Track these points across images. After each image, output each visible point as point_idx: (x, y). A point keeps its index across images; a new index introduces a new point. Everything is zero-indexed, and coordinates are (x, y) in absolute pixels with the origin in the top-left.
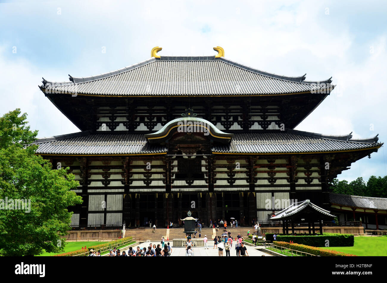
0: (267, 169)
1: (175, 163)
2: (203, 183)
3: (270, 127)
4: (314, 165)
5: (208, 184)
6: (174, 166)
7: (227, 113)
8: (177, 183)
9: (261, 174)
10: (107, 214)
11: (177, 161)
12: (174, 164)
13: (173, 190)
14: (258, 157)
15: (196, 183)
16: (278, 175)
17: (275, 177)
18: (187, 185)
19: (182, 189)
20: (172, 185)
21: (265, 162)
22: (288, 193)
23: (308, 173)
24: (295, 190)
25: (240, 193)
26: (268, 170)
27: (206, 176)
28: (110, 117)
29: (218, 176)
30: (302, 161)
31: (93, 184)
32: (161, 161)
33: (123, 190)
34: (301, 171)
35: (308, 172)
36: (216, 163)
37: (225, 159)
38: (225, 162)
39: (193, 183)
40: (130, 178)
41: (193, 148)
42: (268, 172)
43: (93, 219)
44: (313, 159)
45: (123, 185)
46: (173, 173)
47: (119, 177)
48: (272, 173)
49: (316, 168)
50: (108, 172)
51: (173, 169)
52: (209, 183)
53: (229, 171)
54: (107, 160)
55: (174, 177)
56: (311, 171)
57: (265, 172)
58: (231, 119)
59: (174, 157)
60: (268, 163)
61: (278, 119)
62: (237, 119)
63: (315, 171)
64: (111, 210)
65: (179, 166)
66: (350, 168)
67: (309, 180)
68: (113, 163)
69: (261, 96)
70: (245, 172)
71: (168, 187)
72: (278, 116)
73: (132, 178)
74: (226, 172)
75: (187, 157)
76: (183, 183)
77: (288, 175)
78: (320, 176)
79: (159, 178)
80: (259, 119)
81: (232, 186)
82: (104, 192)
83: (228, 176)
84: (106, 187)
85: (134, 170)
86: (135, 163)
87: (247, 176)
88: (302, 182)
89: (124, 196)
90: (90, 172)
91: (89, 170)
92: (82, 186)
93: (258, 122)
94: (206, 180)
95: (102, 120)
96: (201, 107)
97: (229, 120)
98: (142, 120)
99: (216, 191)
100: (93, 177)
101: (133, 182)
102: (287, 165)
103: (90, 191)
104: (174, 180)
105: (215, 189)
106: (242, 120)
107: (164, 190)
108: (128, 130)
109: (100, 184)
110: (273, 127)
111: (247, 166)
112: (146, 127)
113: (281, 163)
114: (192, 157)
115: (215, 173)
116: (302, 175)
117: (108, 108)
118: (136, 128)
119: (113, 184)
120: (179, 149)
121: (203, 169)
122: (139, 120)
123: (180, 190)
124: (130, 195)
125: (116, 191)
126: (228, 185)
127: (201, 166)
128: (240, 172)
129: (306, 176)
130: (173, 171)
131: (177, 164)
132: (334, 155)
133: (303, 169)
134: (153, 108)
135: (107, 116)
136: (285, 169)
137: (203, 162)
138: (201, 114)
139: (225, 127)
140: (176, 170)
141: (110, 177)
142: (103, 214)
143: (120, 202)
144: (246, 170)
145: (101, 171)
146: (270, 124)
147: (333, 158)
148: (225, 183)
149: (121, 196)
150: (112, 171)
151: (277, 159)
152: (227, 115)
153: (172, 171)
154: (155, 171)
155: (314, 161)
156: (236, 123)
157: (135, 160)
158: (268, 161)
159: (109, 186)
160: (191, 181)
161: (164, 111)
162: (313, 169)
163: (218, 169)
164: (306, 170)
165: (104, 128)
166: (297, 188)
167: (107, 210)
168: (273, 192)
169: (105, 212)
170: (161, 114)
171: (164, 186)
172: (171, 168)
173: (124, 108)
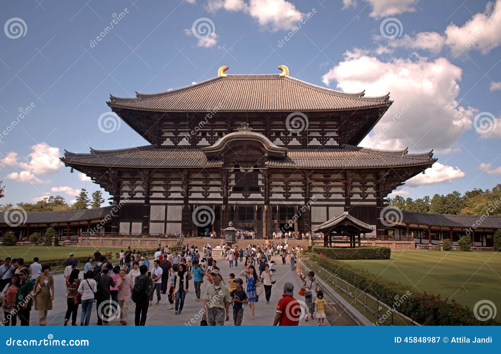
0: (322, 183)
1: (233, 176)
2: (259, 196)
3: (328, 143)
4: (369, 180)
5: (264, 198)
6: (232, 179)
8: (233, 196)
9: (317, 188)
10: (167, 224)
11: (234, 174)
12: (231, 177)
13: (230, 202)
14: (312, 171)
15: (253, 196)
16: (333, 190)
17: (330, 191)
18: (244, 197)
19: (239, 202)
20: (229, 197)
21: (321, 177)
22: (343, 207)
23: (363, 188)
24: (349, 205)
25: (295, 207)
26: (324, 184)
27: (263, 190)
29: (274, 189)
30: (358, 177)
31: (154, 195)
32: (219, 175)
33: (182, 202)
34: (357, 186)
35: (364, 186)
36: (273, 177)
37: (281, 173)
38: (281, 176)
39: (249, 196)
40: (189, 190)
41: (249, 162)
42: (324, 187)
43: (154, 228)
44: (368, 174)
45: (183, 197)
46: (230, 186)
47: (179, 189)
48: (327, 187)
49: (372, 184)
50: (169, 184)
52: (265, 196)
53: (285, 185)
54: (168, 172)
55: (231, 190)
56: (367, 186)
57: (320, 186)
58: (290, 135)
59: (232, 171)
60: (324, 178)
61: (337, 135)
63: (371, 186)
64: (171, 220)
65: (236, 179)
66: (404, 184)
67: (364, 196)
68: (174, 176)
69: (318, 111)
70: (301, 186)
71: (225, 200)
72: (337, 132)
73: (191, 190)
74: (282, 186)
75: (244, 171)
76: (240, 196)
77: (343, 189)
78: (375, 191)
79: (217, 190)
80: (318, 134)
81: (287, 200)
82: (165, 203)
83: (284, 189)
84: (166, 199)
85: (193, 183)
86: (194, 175)
87: (303, 190)
88: (357, 197)
89: (183, 207)
90: (152, 183)
91: (151, 182)
92: (144, 197)
93: (317, 137)
94: (262, 193)
95: (166, 134)
96: (261, 123)
97: (288, 136)
98: (204, 136)
99: (271, 205)
100: (155, 189)
101: (192, 194)
102: (343, 179)
103: (151, 201)
104: (231, 193)
105: (271, 202)
106: (301, 135)
107: (222, 202)
108: (190, 144)
109: (161, 195)
110: (331, 143)
111: (303, 180)
112: (207, 142)
113: (337, 178)
114: (249, 171)
115: (271, 187)
116: (358, 190)
117: (172, 123)
118: (198, 143)
119: (173, 195)
120: (236, 163)
121: (260, 183)
122: (201, 135)
123: (236, 202)
124: (189, 206)
125: (176, 202)
126: (283, 199)
127: (257, 180)
128: (295, 186)
129: (361, 191)
131: (234, 178)
132: (389, 170)
133: (358, 184)
134: (215, 124)
135: (171, 131)
136: (340, 184)
137: (260, 176)
138: (261, 130)
139: (284, 143)
140: (233, 183)
141: (170, 189)
142: (164, 224)
143: (180, 213)
144: (302, 184)
145: (162, 182)
146: (328, 140)
147: (387, 174)
148: (281, 196)
149: (181, 207)
150: (172, 182)
151: (334, 173)
152: (286, 131)
153: (229, 184)
154: (213, 184)
155: (370, 176)
156: (295, 138)
157: (194, 173)
158: (324, 176)
159: (169, 197)
160: (248, 194)
161: (225, 126)
162: (369, 184)
163: (274, 183)
164: (361, 185)
165: (168, 142)
166: (352, 203)
167: (167, 220)
168: (328, 206)
169: (166, 222)
170: (223, 130)
171: (222, 199)
172: (228, 181)
173: (187, 123)
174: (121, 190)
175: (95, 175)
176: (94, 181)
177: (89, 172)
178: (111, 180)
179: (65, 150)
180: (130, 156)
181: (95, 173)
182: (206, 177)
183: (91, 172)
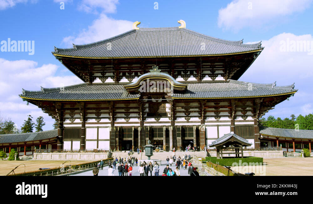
0: (213, 109)
1: (147, 105)
2: (166, 119)
3: (217, 79)
4: (248, 106)
5: (170, 121)
6: (146, 108)
7: (185, 69)
9: (209, 113)
10: (99, 142)
12: (145, 106)
13: (145, 125)
14: (206, 101)
15: (162, 119)
16: (222, 114)
17: (219, 115)
18: (155, 121)
19: (152, 125)
20: (145, 121)
21: (212, 104)
22: (230, 127)
23: (244, 112)
24: (234, 124)
25: (194, 127)
26: (215, 110)
27: (169, 115)
28: (101, 73)
29: (178, 114)
30: (240, 104)
31: (89, 121)
32: (137, 104)
33: (110, 125)
34: (240, 111)
36: (176, 105)
37: (183, 102)
38: (183, 104)
39: (160, 120)
40: (115, 116)
42: (215, 112)
43: (90, 146)
44: (247, 101)
45: (110, 122)
46: (145, 113)
47: (107, 115)
48: (217, 112)
49: (250, 108)
50: (100, 112)
51: (145, 110)
52: (171, 119)
53: (186, 111)
54: (98, 103)
55: (146, 116)
56: (246, 110)
57: (212, 111)
58: (189, 73)
59: (146, 101)
60: (214, 105)
61: (223, 73)
62: (193, 73)
63: (249, 111)
64: (101, 139)
65: (149, 107)
66: (274, 108)
67: (244, 117)
68: (103, 106)
69: (209, 56)
70: (198, 112)
71: (142, 123)
72: (223, 70)
73: (116, 116)
74: (183, 112)
75: (155, 101)
76: (153, 120)
77: (229, 113)
78: (253, 114)
79: (135, 116)
80: (209, 72)
81: (188, 122)
82: (97, 126)
83: (185, 114)
84: (98, 123)
85: (118, 111)
86: (118, 105)
87: (199, 114)
88: (240, 118)
89: (111, 129)
90: (87, 112)
92: (81, 122)
93: (208, 75)
94: (169, 117)
95: (96, 75)
96: (167, 65)
97: (187, 74)
98: (124, 75)
99: (176, 126)
100: (89, 116)
101: (117, 119)
102: (229, 106)
103: (87, 125)
104: (146, 118)
105: (176, 124)
106: (196, 73)
107: (139, 125)
108: (114, 82)
109: (94, 121)
110: (219, 79)
111: (199, 107)
112: (127, 80)
113: (225, 105)
114: (159, 101)
115: (176, 113)
116: (240, 113)
117: (100, 66)
118: (120, 81)
119: (103, 121)
120: (149, 95)
121: (167, 110)
122: (122, 75)
123: (150, 125)
124: (115, 128)
125: (105, 125)
126: (185, 121)
127: (165, 108)
128: (194, 112)
129: (243, 114)
130: (145, 111)
132: (262, 99)
133: (240, 109)
134: (132, 66)
135: (99, 72)
136: (227, 109)
137: (167, 105)
138: (167, 70)
139: (184, 79)
140: (147, 110)
141: (100, 116)
142: (96, 142)
143: (108, 133)
144: (199, 110)
145: (94, 111)
146: (217, 76)
147: (261, 101)
148: (183, 119)
149: (109, 129)
150: (102, 111)
151: (221, 101)
152: (186, 70)
154: (132, 111)
155: (249, 103)
156: (192, 76)
157: (118, 104)
158: (215, 104)
159: (100, 122)
160: (159, 118)
161: (140, 68)
162: (247, 109)
163: (178, 110)
164: (242, 109)
165: (98, 81)
166: (236, 123)
167: (99, 139)
168: (218, 126)
169: (98, 140)
170: (138, 70)
171: (139, 122)
172: (143, 109)
173: (112, 66)
174: (64, 117)
175: (45, 106)
176: (44, 111)
177: (41, 105)
178: (56, 110)
179: (23, 89)
180: (70, 92)
181: (45, 105)
182: (127, 106)
183: (42, 104)
